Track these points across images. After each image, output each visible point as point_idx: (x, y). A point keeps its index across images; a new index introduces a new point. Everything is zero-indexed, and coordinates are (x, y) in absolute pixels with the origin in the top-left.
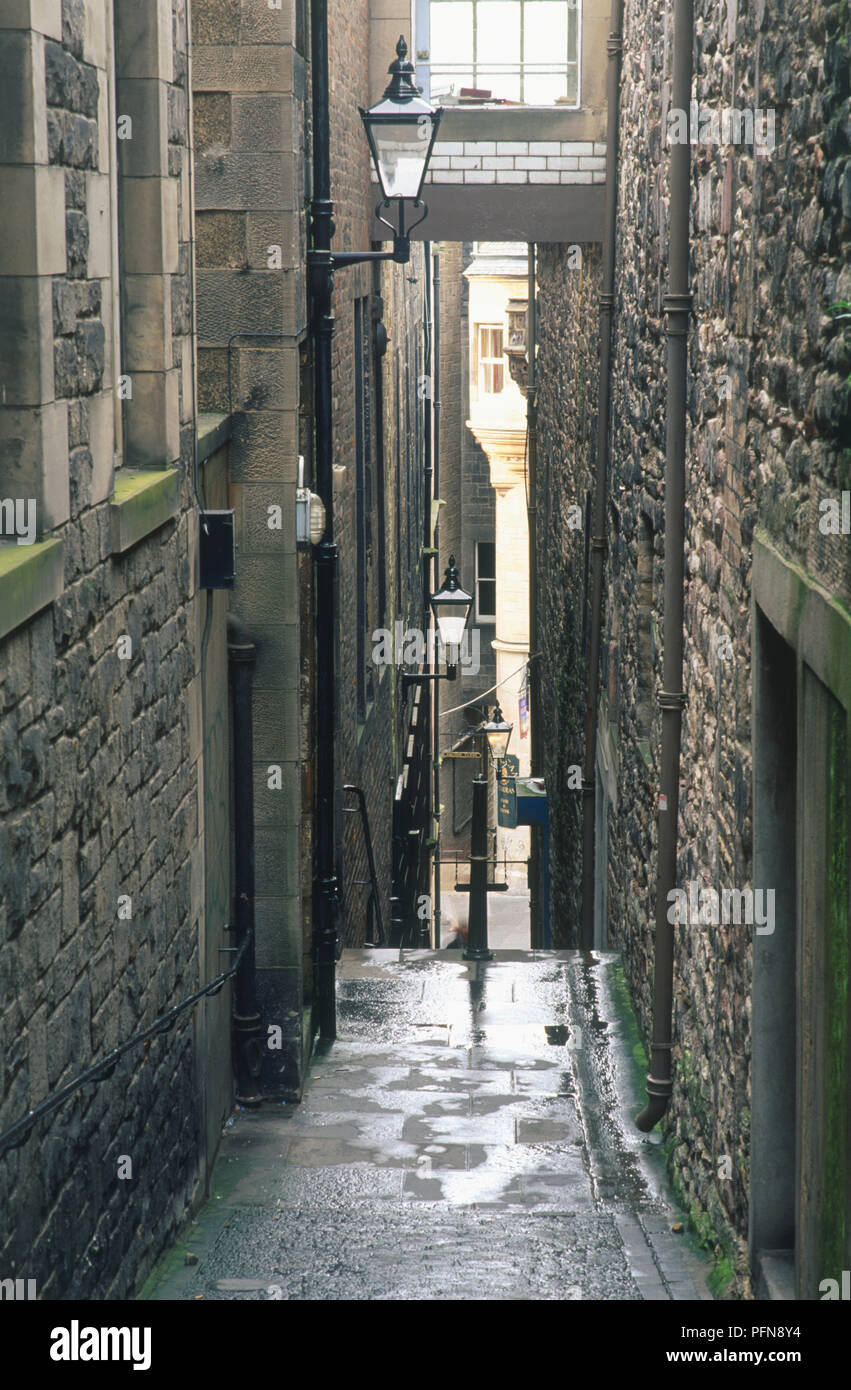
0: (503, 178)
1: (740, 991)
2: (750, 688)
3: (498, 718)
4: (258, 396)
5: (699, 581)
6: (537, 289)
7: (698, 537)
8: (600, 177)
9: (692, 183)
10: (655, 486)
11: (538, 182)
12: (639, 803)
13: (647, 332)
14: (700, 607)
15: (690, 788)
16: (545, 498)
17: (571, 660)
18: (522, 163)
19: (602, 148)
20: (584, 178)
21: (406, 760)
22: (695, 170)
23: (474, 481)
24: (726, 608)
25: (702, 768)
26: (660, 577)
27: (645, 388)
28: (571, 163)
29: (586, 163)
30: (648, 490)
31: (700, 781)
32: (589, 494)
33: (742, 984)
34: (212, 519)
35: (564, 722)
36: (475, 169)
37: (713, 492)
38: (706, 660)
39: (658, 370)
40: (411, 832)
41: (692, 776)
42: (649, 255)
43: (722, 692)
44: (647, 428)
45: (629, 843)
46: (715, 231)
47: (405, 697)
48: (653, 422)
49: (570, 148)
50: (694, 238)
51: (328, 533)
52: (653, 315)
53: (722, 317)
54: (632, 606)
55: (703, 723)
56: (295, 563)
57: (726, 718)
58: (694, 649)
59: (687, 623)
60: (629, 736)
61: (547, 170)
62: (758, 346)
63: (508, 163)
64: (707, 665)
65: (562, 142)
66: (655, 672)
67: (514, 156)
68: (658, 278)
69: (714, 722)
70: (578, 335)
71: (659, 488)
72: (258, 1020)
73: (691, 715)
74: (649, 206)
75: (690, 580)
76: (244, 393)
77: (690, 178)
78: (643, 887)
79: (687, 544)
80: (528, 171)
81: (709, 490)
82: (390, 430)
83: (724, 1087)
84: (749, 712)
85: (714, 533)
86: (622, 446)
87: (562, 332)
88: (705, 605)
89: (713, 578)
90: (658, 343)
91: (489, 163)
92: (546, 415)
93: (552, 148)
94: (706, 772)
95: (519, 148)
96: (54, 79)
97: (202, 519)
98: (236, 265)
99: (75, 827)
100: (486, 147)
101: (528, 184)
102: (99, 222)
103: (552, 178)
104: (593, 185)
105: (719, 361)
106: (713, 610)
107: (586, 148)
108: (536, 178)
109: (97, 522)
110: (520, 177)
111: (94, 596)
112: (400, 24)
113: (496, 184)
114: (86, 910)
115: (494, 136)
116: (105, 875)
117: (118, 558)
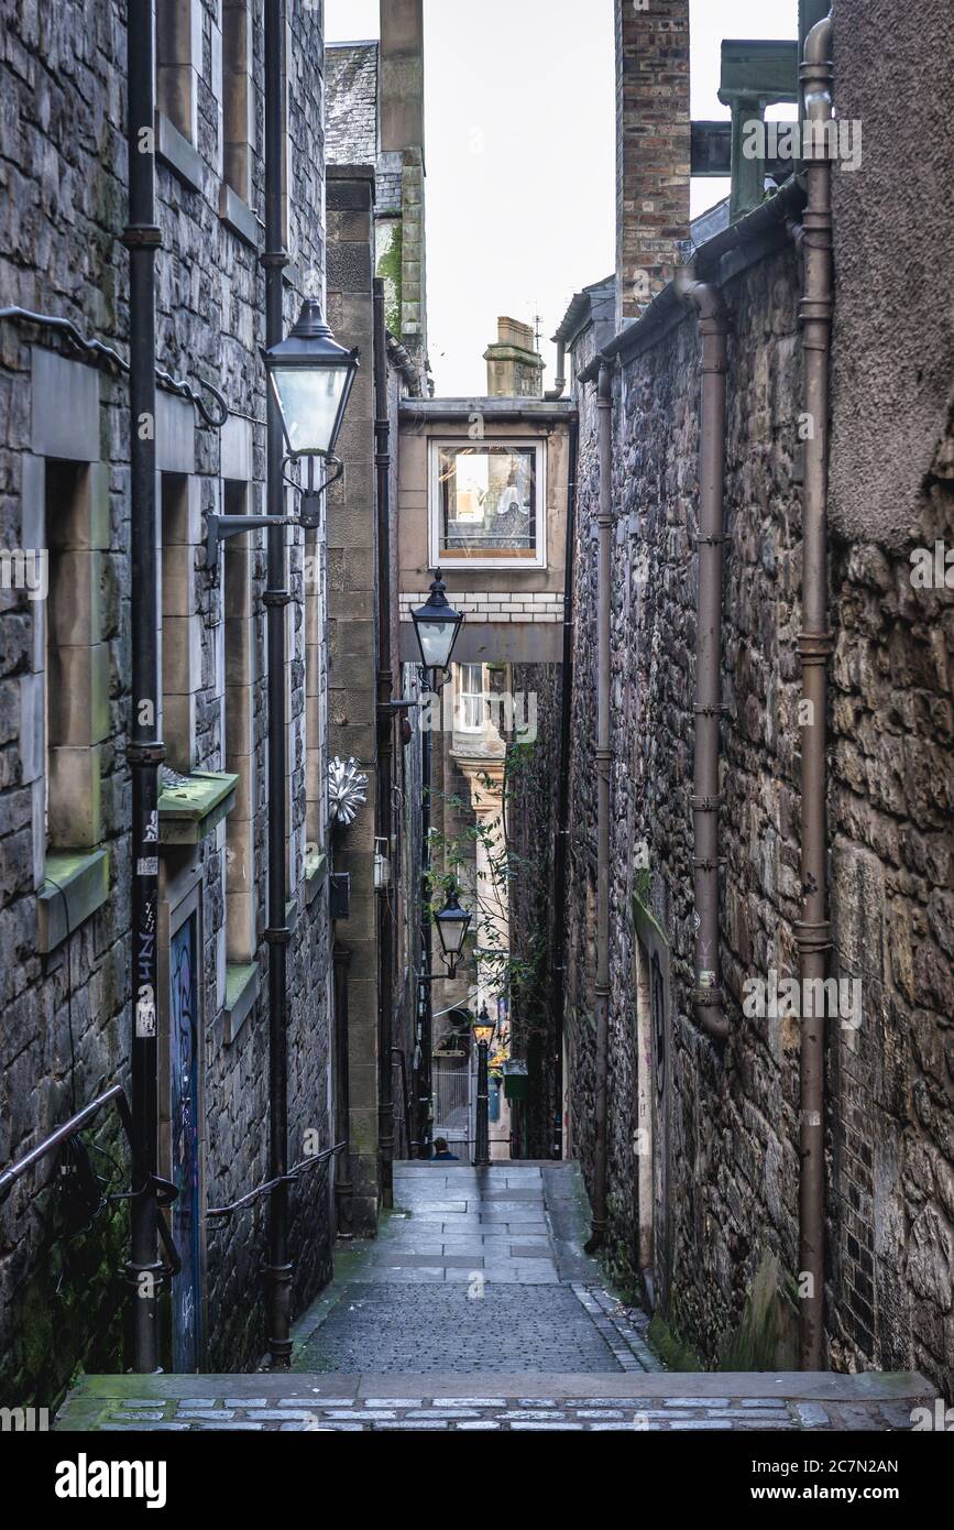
9: (612, 675)
11: (518, 620)
18: (506, 608)
19: (561, 597)
28: (541, 608)
29: (551, 608)
30: (591, 850)
34: (337, 881)
36: (473, 612)
40: (422, 1099)
46: (622, 712)
47: (417, 992)
48: (593, 807)
49: (539, 597)
50: (613, 707)
53: (625, 764)
54: (584, 924)
55: (619, 995)
56: (373, 902)
57: (629, 991)
58: (616, 952)
59: (612, 936)
60: (582, 1011)
61: (524, 613)
62: (639, 791)
63: (496, 607)
64: (621, 962)
65: (534, 593)
67: (501, 603)
69: (624, 994)
71: (597, 850)
72: (351, 1186)
75: (614, 911)
79: (612, 889)
80: (510, 613)
81: (621, 861)
85: (623, 885)
86: (578, 814)
88: (620, 927)
89: (623, 912)
91: (483, 608)
93: (528, 597)
95: (504, 597)
96: (295, 680)
97: (331, 878)
98: (339, 720)
99: (297, 1043)
100: (481, 597)
101: (511, 622)
102: (303, 737)
103: (528, 618)
104: (556, 623)
105: (624, 789)
106: (623, 930)
107: (551, 597)
108: (515, 618)
109: (302, 888)
110: (505, 618)
111: (302, 927)
112: (419, 512)
113: (488, 622)
114: (299, 1087)
115: (487, 589)
116: (305, 1071)
117: (309, 907)
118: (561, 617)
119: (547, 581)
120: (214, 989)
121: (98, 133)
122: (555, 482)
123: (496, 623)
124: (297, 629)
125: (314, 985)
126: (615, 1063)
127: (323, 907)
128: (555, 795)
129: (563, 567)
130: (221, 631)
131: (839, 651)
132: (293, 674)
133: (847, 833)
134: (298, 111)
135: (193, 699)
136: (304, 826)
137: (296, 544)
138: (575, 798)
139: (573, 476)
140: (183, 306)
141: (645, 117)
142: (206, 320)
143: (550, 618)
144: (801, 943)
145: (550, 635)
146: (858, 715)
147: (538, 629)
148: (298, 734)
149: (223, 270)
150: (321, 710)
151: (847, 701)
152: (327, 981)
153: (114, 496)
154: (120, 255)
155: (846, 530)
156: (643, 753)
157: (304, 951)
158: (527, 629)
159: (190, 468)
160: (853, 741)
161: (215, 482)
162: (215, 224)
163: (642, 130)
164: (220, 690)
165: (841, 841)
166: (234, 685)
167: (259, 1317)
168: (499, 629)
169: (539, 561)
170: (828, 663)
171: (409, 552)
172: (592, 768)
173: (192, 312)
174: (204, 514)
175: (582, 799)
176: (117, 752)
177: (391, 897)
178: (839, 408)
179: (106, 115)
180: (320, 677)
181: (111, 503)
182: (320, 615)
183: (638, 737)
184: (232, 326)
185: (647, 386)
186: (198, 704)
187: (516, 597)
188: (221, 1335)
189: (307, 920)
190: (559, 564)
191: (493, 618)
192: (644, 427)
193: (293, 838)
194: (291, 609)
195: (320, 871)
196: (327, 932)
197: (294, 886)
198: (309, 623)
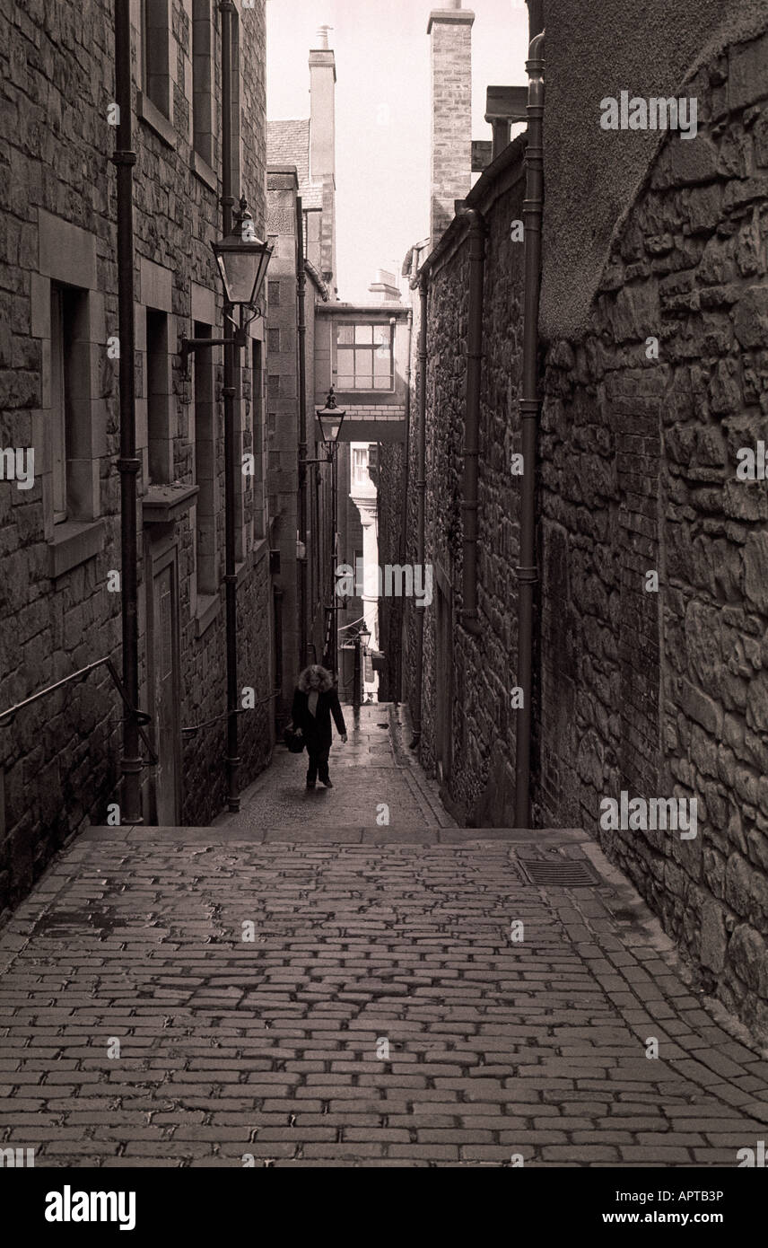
0: (366, 418)
3: (365, 629)
4: (284, 511)
8: (402, 418)
11: (380, 420)
12: (413, 648)
16: (384, 535)
18: (372, 413)
19: (403, 408)
20: (397, 419)
21: (326, 642)
28: (392, 413)
29: (398, 413)
32: (400, 536)
34: (274, 553)
35: (391, 626)
36: (355, 415)
47: (326, 616)
49: (391, 408)
51: (306, 556)
56: (296, 566)
61: (383, 416)
63: (368, 413)
65: (388, 405)
67: (370, 410)
70: (396, 471)
76: (279, 510)
78: (415, 675)
80: (375, 416)
82: (321, 510)
91: (360, 413)
93: (385, 407)
95: (372, 407)
96: (245, 442)
97: (270, 552)
100: (360, 407)
101: (374, 421)
103: (384, 418)
104: (400, 420)
107: (397, 408)
108: (377, 418)
109: (251, 556)
110: (371, 419)
111: (251, 577)
113: (362, 421)
114: (249, 663)
115: (363, 403)
116: (253, 655)
117: (255, 566)
119: (395, 399)
120: (188, 607)
121: (94, 91)
123: (367, 421)
124: (247, 414)
125: (259, 608)
127: (265, 567)
130: (192, 407)
131: (544, 408)
133: (547, 515)
134: (248, 126)
135: (171, 442)
136: (252, 523)
137: (247, 367)
140: (162, 214)
141: (447, 138)
142: (180, 226)
144: (520, 580)
146: (554, 445)
147: (389, 424)
149: (194, 201)
150: (264, 461)
151: (548, 438)
152: (268, 607)
153: (109, 314)
154: (111, 169)
155: (548, 335)
156: (441, 484)
157: (253, 589)
158: (384, 424)
159: (169, 309)
160: (551, 461)
161: (188, 320)
162: (187, 173)
163: (444, 145)
164: (192, 438)
165: (544, 520)
166: (202, 439)
167: (222, 786)
170: (538, 416)
171: (320, 382)
173: (170, 219)
174: (179, 337)
176: (112, 464)
178: (545, 264)
179: (101, 83)
181: (107, 317)
182: (263, 408)
183: (438, 476)
184: (200, 234)
185: (445, 283)
186: (174, 446)
187: (378, 407)
188: (194, 796)
189: (255, 574)
192: (443, 304)
193: (244, 529)
194: (243, 402)
195: (262, 547)
196: (269, 581)
197: (245, 554)
198: (257, 414)
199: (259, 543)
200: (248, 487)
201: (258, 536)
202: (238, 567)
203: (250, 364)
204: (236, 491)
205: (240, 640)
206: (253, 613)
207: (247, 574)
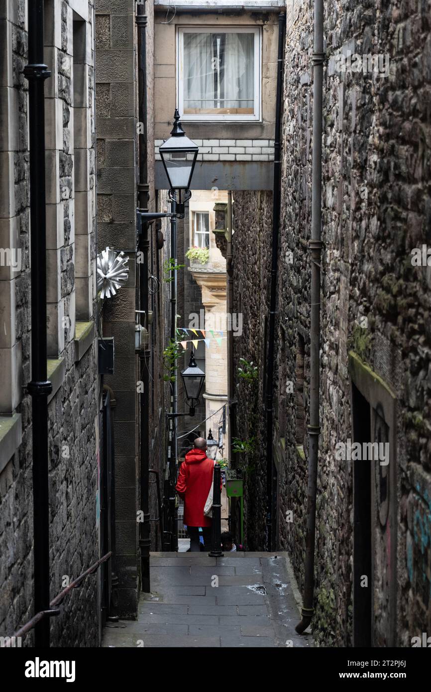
1: (348, 554)
2: (350, 419)
3: (210, 437)
5: (327, 369)
6: (233, 201)
7: (327, 348)
9: (322, 183)
10: (305, 322)
11: (241, 160)
12: (297, 476)
13: (300, 245)
14: (328, 382)
15: (324, 466)
17: (256, 406)
18: (232, 150)
19: (272, 143)
22: (324, 178)
23: (192, 301)
24: (341, 383)
25: (330, 457)
26: (308, 366)
27: (299, 272)
28: (258, 150)
29: (265, 150)
30: (301, 322)
31: (329, 462)
32: (266, 317)
33: (349, 550)
34: (105, 342)
36: (209, 153)
37: (334, 329)
38: (331, 406)
39: (306, 265)
40: (171, 499)
41: (325, 460)
42: (300, 208)
43: (339, 421)
44: (301, 292)
45: (292, 497)
46: (334, 209)
48: (303, 290)
49: (256, 143)
50: (323, 208)
52: (303, 237)
53: (338, 250)
54: (293, 379)
55: (330, 435)
56: (135, 360)
57: (341, 432)
58: (325, 400)
59: (321, 389)
60: (292, 443)
61: (245, 154)
62: (354, 268)
63: (225, 150)
64: (331, 408)
65: (252, 139)
66: (306, 411)
67: (229, 147)
68: (306, 220)
69: (335, 434)
71: (307, 322)
72: (117, 579)
73: (324, 431)
74: (300, 185)
75: (323, 368)
77: (321, 180)
78: (300, 517)
79: (321, 351)
80: (236, 154)
81: (332, 328)
83: (341, 599)
84: (350, 430)
85: (335, 347)
86: (287, 298)
87: (248, 228)
88: (330, 380)
89: (334, 368)
90: (305, 252)
91: (215, 150)
92: (239, 270)
93: (248, 143)
94: (332, 458)
95: (231, 143)
96: (62, 167)
97: (100, 342)
98: (107, 219)
99: (66, 479)
100: (214, 142)
101: (236, 161)
102: (72, 220)
103: (248, 158)
104: (269, 162)
105: (336, 270)
106: (334, 383)
107: (265, 143)
108: (239, 158)
109: (71, 348)
110: (232, 158)
111: (71, 380)
112: (170, 80)
113: (219, 161)
114: (69, 515)
115: (219, 136)
116: (73, 501)
117: (77, 364)
118: (272, 157)
119: (262, 132)
122: (268, 58)
123: (225, 162)
124: (65, 125)
125: (83, 428)
126: (325, 488)
127: (92, 364)
128: (265, 288)
129: (274, 120)
132: (61, 161)
136: (73, 296)
138: (284, 285)
139: (281, 53)
143: (264, 158)
145: (264, 170)
147: (255, 166)
148: (66, 215)
150: (90, 204)
156: (357, 237)
157: (74, 400)
158: (247, 166)
168: (227, 165)
169: (256, 117)
171: (162, 109)
172: (302, 260)
175: (291, 285)
177: (148, 358)
180: (89, 176)
182: (89, 125)
183: (351, 224)
187: (239, 142)
189: (77, 375)
190: (271, 118)
191: (223, 158)
193: (61, 305)
194: (59, 104)
195: (89, 335)
196: (96, 385)
197: (61, 345)
198: (79, 131)
199: (85, 326)
200: (67, 239)
201: (82, 317)
202: (52, 366)
203: (70, 48)
204: (49, 245)
205: (54, 483)
206: (75, 437)
207: (65, 378)
